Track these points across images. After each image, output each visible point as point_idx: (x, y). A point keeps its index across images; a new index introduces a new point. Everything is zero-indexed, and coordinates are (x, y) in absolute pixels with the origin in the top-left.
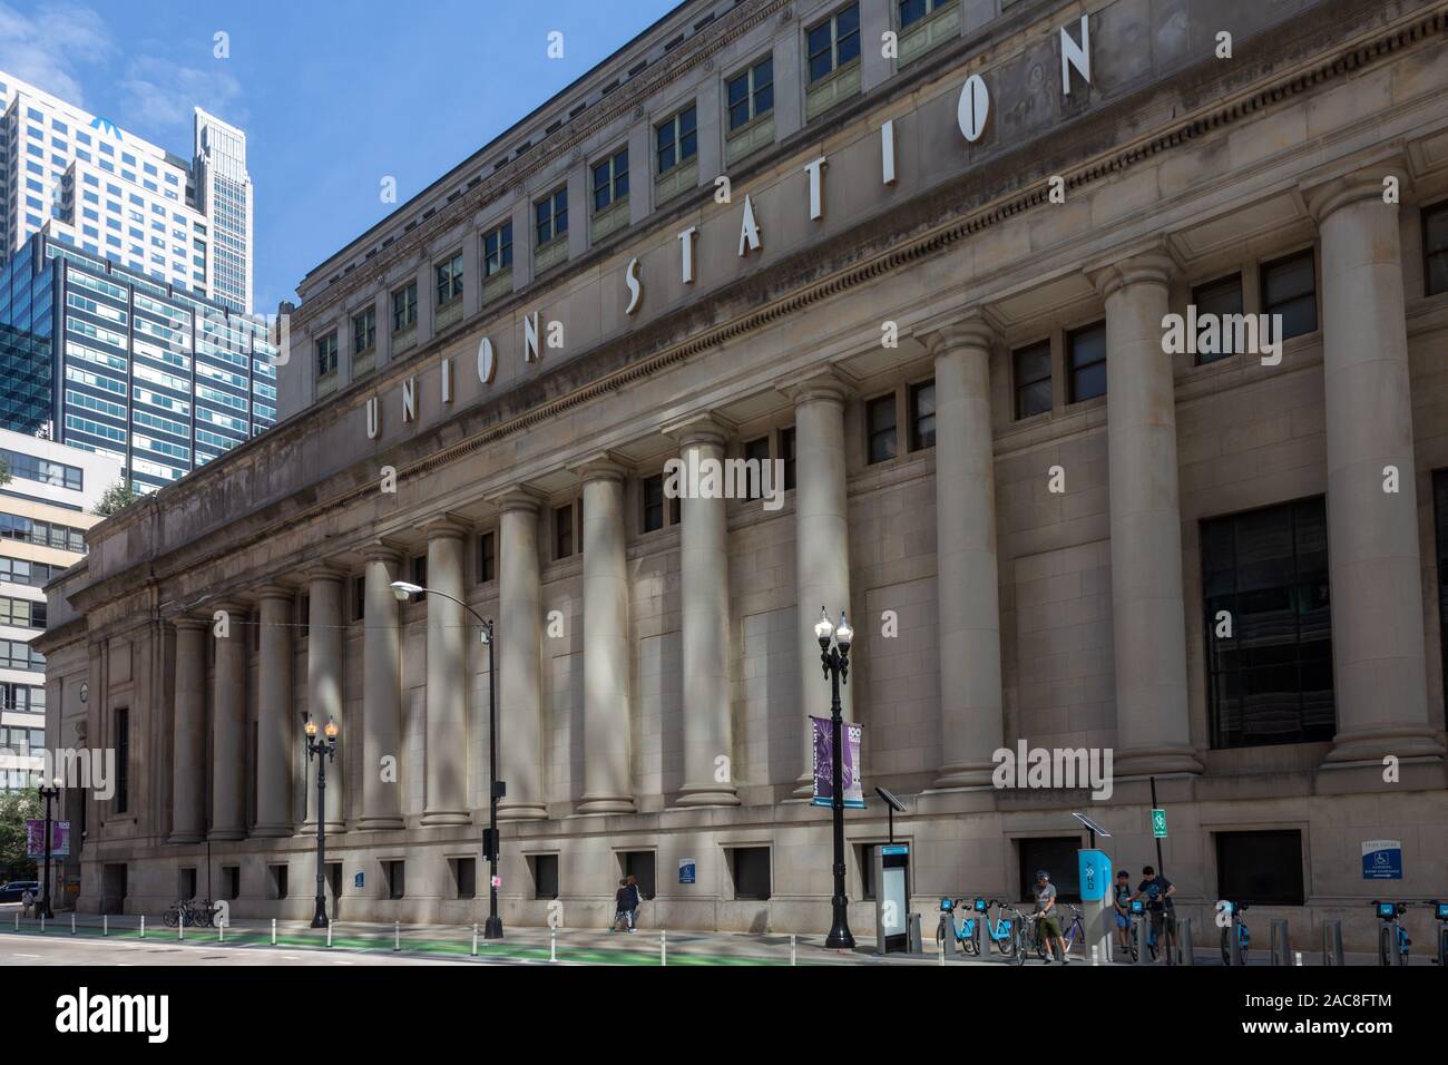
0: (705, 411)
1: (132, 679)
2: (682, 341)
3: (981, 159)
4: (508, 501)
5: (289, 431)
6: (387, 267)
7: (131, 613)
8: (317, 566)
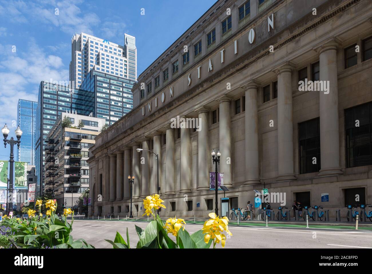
0: (202, 106)
1: (103, 168)
2: (198, 91)
3: (254, 46)
4: (167, 127)
5: (129, 115)
6: (154, 73)
7: (102, 155)
8: (134, 143)
